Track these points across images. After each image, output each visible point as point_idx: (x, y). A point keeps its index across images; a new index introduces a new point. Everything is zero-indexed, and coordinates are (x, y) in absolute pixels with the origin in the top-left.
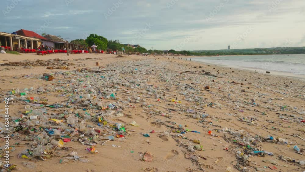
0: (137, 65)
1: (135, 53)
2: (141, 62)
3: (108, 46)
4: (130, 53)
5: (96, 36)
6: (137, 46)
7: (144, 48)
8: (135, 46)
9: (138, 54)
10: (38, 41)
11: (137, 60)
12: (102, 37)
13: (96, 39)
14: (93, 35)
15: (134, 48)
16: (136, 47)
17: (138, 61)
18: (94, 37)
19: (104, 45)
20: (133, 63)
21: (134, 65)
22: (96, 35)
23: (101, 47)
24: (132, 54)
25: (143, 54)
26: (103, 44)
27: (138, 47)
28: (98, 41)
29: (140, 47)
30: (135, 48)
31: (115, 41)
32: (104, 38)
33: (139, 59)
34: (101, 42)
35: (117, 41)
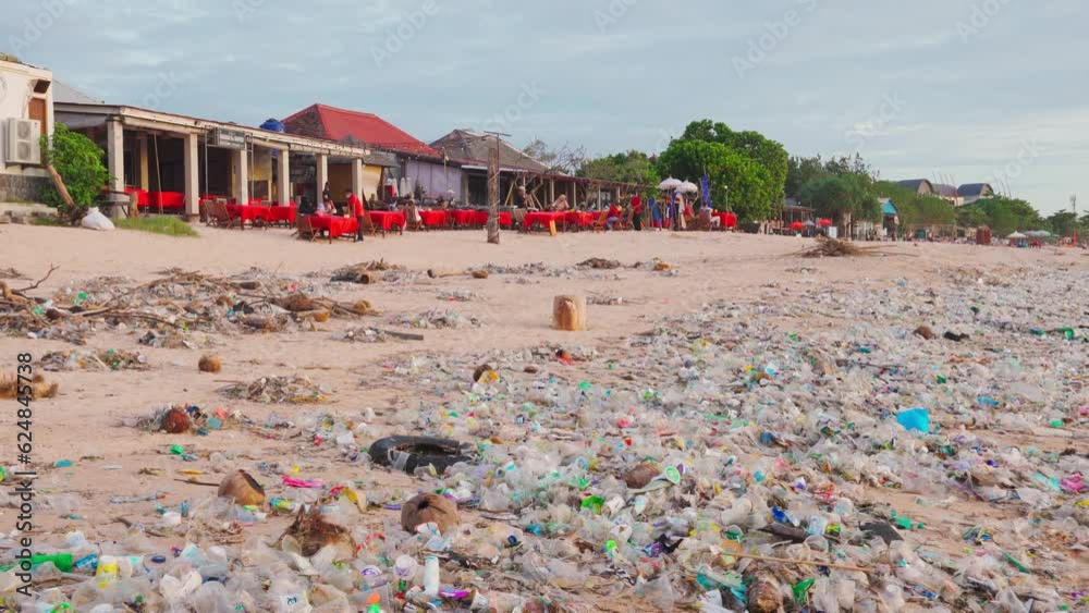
0: (949, 336)
1: (962, 234)
2: (994, 295)
3: (791, 188)
4: (932, 230)
5: (723, 133)
6: (978, 193)
7: (1022, 203)
8: (966, 190)
9: (982, 239)
10: (359, 161)
11: (958, 277)
12: (753, 139)
13: (716, 147)
14: (706, 126)
15: (960, 201)
16: (973, 199)
17: (970, 290)
18: (709, 139)
19: (767, 185)
20: (919, 304)
21: (924, 332)
22: (720, 127)
23: (744, 196)
24: (945, 235)
25: (1016, 234)
26: (760, 176)
27: (981, 197)
28: (733, 158)
29: (998, 198)
30: (964, 206)
31: (837, 160)
32: (769, 143)
33: (979, 274)
34: (748, 167)
35: (851, 164)
